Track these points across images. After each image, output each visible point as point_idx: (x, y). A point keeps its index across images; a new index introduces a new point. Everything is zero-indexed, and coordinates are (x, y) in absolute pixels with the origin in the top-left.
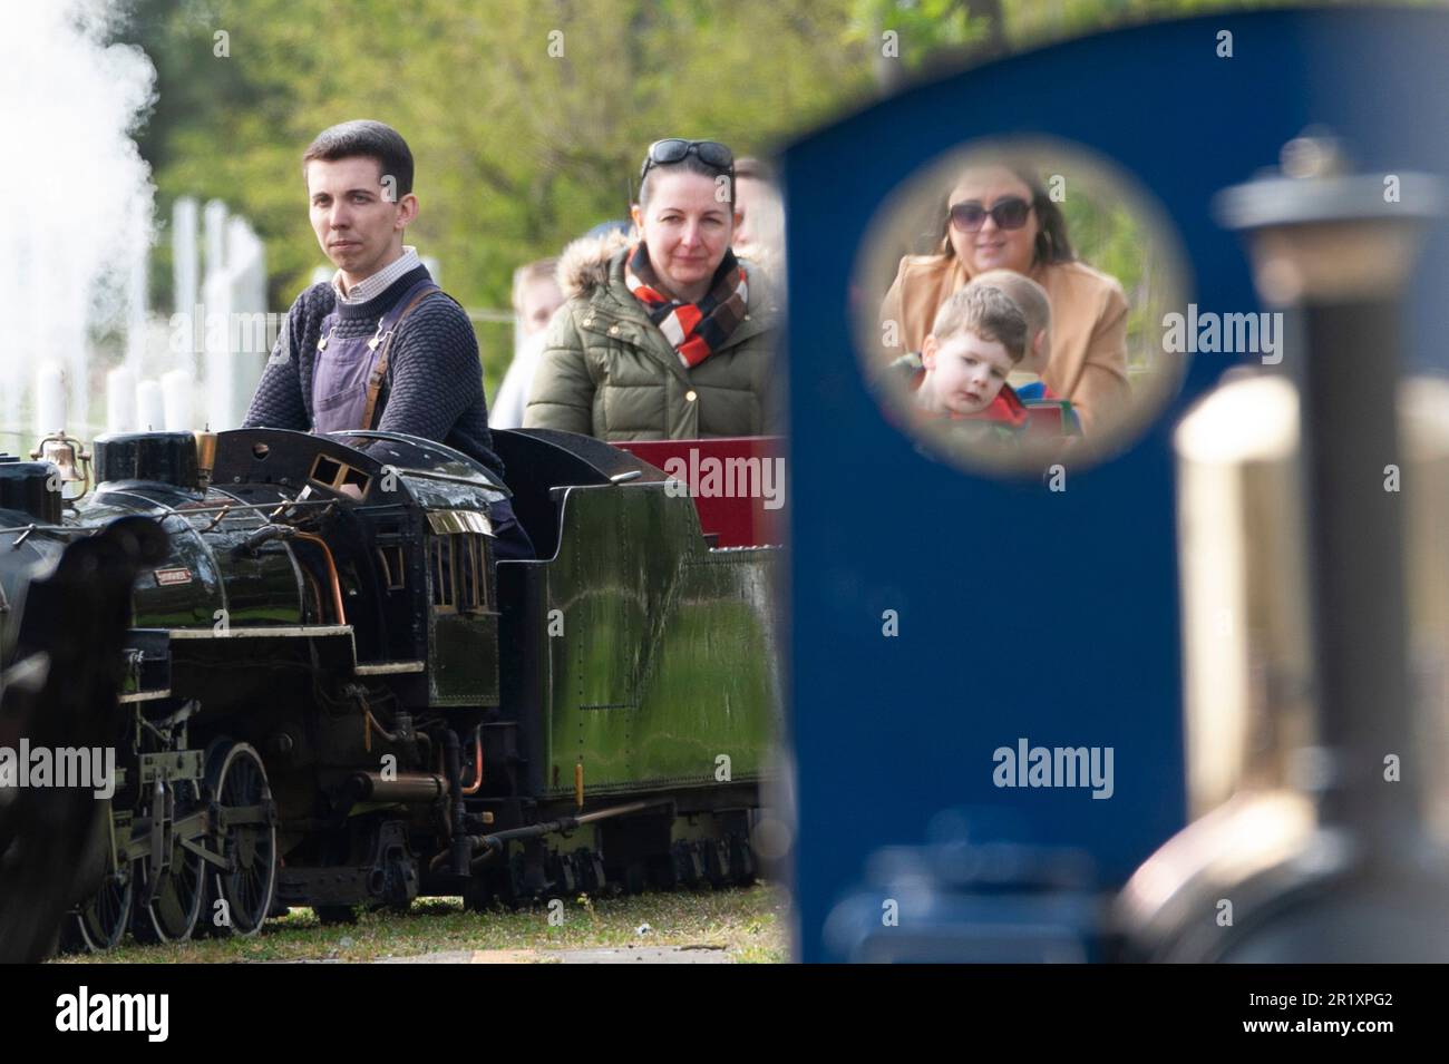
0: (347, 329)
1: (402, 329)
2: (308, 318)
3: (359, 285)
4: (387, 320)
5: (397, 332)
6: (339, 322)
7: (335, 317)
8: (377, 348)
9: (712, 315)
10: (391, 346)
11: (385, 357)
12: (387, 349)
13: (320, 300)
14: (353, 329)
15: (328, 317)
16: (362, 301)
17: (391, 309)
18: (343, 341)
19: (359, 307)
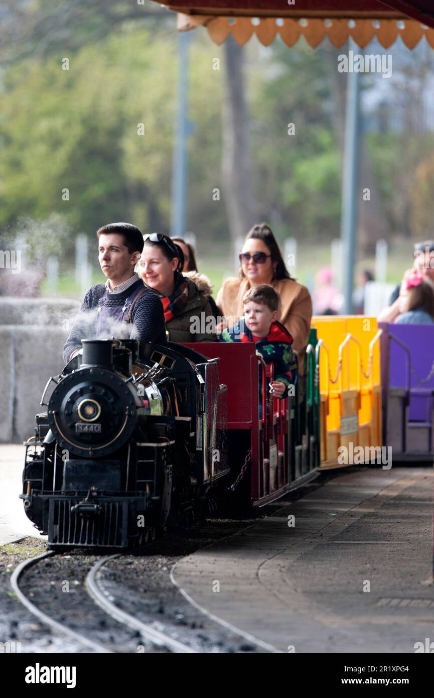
0: (111, 303)
1: (136, 305)
2: (93, 299)
3: (117, 286)
4: (129, 300)
5: (134, 305)
6: (108, 301)
7: (105, 299)
8: (126, 310)
9: (175, 302)
10: (132, 311)
11: (129, 314)
12: (130, 312)
13: (98, 291)
14: (115, 303)
15: (101, 298)
16: (118, 293)
17: (130, 296)
18: (110, 308)
19: (117, 295)
